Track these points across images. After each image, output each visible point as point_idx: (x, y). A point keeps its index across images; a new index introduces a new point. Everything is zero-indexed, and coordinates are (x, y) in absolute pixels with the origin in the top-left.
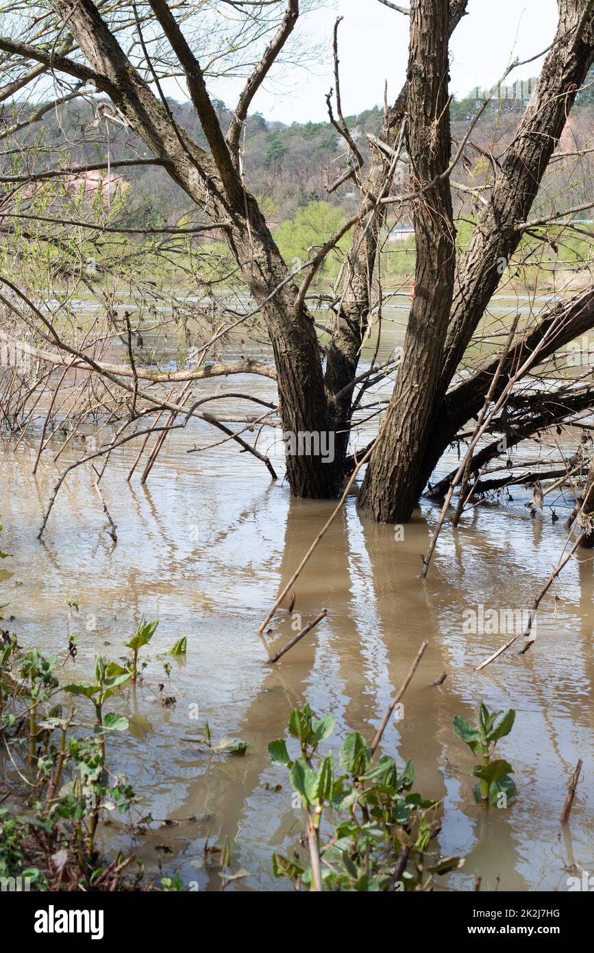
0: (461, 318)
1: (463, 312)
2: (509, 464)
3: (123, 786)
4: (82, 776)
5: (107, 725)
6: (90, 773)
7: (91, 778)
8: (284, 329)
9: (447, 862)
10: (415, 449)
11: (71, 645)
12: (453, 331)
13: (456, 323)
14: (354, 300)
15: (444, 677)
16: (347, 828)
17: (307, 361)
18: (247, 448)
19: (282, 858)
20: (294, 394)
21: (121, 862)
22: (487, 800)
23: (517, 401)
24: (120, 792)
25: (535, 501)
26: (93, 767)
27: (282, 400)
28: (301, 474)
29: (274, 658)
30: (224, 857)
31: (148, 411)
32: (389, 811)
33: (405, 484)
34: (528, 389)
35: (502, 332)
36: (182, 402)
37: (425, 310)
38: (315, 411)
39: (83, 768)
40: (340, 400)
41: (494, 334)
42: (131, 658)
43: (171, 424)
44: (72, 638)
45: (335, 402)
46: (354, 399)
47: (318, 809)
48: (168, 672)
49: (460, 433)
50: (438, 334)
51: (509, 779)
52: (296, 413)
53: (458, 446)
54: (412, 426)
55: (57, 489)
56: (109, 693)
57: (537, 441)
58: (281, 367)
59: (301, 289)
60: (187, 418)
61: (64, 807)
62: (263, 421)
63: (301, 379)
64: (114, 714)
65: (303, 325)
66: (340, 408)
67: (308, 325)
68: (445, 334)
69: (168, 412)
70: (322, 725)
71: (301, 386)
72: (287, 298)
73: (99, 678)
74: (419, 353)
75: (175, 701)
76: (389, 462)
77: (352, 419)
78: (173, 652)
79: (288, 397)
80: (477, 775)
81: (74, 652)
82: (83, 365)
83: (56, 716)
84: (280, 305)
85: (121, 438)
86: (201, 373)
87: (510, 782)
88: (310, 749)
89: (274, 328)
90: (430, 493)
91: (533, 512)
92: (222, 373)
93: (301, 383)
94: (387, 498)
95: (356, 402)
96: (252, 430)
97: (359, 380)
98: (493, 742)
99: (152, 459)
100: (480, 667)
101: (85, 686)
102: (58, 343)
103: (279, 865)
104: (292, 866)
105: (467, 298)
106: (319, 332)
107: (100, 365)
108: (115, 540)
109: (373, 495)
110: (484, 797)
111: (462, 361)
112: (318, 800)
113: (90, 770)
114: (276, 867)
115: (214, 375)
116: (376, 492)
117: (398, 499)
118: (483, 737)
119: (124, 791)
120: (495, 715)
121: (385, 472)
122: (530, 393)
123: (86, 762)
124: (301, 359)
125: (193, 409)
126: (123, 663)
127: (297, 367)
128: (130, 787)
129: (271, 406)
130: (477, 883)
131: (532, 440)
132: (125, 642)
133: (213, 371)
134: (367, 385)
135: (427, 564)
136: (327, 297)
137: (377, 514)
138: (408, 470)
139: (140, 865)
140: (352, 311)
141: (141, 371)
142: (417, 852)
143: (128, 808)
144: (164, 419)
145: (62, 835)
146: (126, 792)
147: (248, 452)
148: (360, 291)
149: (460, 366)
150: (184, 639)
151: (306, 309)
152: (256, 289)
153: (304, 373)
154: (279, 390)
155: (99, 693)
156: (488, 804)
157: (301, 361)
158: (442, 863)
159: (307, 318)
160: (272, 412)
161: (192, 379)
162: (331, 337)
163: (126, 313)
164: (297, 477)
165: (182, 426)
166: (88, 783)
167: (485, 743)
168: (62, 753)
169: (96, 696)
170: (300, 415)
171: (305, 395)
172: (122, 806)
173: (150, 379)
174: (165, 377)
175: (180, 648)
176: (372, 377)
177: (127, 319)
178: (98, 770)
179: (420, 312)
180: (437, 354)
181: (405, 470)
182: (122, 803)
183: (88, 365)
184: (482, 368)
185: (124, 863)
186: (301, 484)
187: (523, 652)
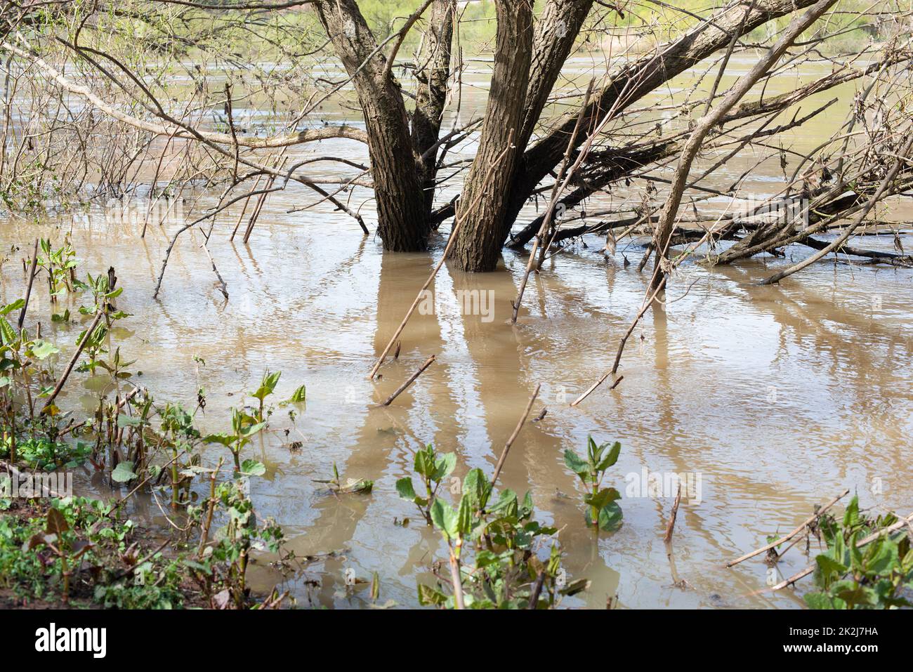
0: (537, 81)
1: (539, 76)
2: (583, 215)
3: (272, 528)
4: (233, 521)
5: (245, 470)
6: (240, 517)
7: (240, 522)
8: (373, 96)
9: (576, 584)
10: (500, 204)
11: (200, 398)
12: (530, 94)
13: (533, 86)
14: (435, 67)
15: (545, 413)
16: (486, 558)
17: (396, 125)
18: (341, 207)
19: (427, 588)
20: (385, 156)
21: (276, 598)
22: (597, 524)
23: (591, 157)
24: (270, 534)
25: (609, 248)
26: (242, 511)
27: (374, 162)
28: (393, 228)
29: (387, 401)
30: (374, 589)
31: (248, 176)
32: (511, 538)
33: (491, 236)
34: (600, 145)
35: (574, 93)
36: (278, 167)
37: (506, 75)
38: (404, 170)
39: (233, 512)
40: (425, 160)
41: (566, 95)
42: (258, 407)
43: (270, 187)
44: (201, 391)
45: (422, 163)
46: (437, 159)
47: (459, 542)
48: (292, 419)
49: (538, 187)
50: (519, 97)
51: (616, 504)
52: (387, 174)
53: (536, 200)
54: (496, 182)
55: (169, 251)
56: (245, 441)
57: (608, 192)
58: (371, 132)
59: (388, 58)
60: (286, 181)
61: (220, 550)
62: (355, 182)
63: (391, 141)
64: (250, 461)
65: (391, 92)
66: (426, 168)
67: (396, 91)
68: (524, 96)
69: (266, 177)
70: (444, 462)
71: (390, 149)
72: (375, 67)
73: (235, 428)
74: (501, 114)
75: (301, 445)
76: (475, 217)
77: (437, 177)
78: (293, 400)
79: (378, 159)
80: (588, 502)
81: (203, 404)
82: (184, 134)
83: (195, 465)
84: (368, 74)
85: (225, 202)
86: (296, 139)
87: (616, 507)
88: (433, 484)
89: (364, 96)
90: (512, 243)
91: (607, 258)
92: (316, 139)
93: (391, 145)
94: (474, 250)
95: (440, 161)
96: (346, 191)
97: (443, 141)
98: (600, 472)
99: (253, 220)
100: (576, 402)
101: (223, 436)
102: (162, 114)
103: (424, 594)
104: (436, 595)
105: (543, 63)
106: (405, 97)
107: (202, 133)
108: (227, 297)
109: (461, 247)
110: (594, 522)
111: (539, 121)
112: (458, 534)
113: (240, 514)
114: (421, 597)
115: (308, 140)
116: (465, 244)
117: (484, 251)
118: (593, 468)
119: (273, 532)
120: (602, 447)
121: (472, 226)
122: (601, 149)
123: (237, 507)
124: (390, 123)
125: (291, 172)
126: (251, 412)
127: (387, 131)
128: (279, 529)
129: (361, 167)
130: (608, 602)
131: (604, 192)
132: (251, 393)
133: (307, 137)
134: (450, 145)
135: (517, 309)
136: (411, 65)
137: (465, 264)
138: (493, 223)
139: (293, 599)
140: (434, 77)
141: (241, 138)
142: (550, 577)
143: (278, 548)
144: (262, 182)
145: (219, 575)
146: (276, 533)
147: (342, 211)
148: (440, 58)
149: (537, 125)
150: (303, 387)
151: (393, 77)
152: (346, 60)
153: (393, 137)
154: (370, 152)
155: (236, 442)
156: (598, 528)
157: (391, 125)
158: (572, 586)
159: (395, 85)
160: (365, 174)
161: (288, 144)
162: (414, 101)
163: (227, 85)
164: (389, 232)
165: (281, 189)
166: (239, 526)
167: (594, 474)
168: (212, 500)
169: (234, 445)
170: (391, 176)
171: (395, 157)
172: (272, 546)
173: (248, 146)
174: (263, 143)
175: (300, 396)
176: (454, 138)
177: (228, 91)
178: (247, 514)
179: (502, 77)
180: (518, 116)
181: (491, 223)
182: (272, 544)
183: (190, 134)
184: (556, 127)
185: (279, 599)
186: (392, 238)
187: (613, 387)
